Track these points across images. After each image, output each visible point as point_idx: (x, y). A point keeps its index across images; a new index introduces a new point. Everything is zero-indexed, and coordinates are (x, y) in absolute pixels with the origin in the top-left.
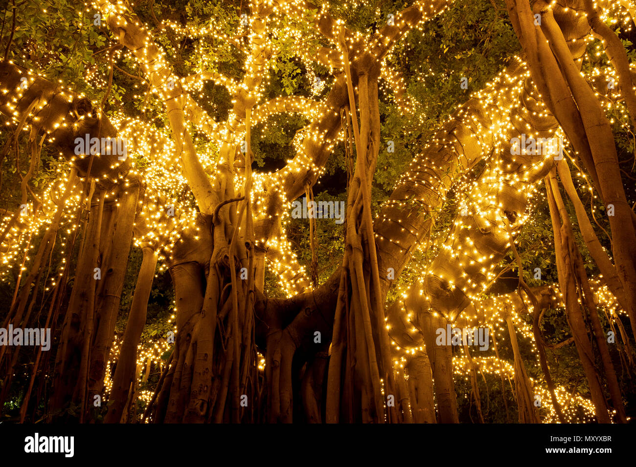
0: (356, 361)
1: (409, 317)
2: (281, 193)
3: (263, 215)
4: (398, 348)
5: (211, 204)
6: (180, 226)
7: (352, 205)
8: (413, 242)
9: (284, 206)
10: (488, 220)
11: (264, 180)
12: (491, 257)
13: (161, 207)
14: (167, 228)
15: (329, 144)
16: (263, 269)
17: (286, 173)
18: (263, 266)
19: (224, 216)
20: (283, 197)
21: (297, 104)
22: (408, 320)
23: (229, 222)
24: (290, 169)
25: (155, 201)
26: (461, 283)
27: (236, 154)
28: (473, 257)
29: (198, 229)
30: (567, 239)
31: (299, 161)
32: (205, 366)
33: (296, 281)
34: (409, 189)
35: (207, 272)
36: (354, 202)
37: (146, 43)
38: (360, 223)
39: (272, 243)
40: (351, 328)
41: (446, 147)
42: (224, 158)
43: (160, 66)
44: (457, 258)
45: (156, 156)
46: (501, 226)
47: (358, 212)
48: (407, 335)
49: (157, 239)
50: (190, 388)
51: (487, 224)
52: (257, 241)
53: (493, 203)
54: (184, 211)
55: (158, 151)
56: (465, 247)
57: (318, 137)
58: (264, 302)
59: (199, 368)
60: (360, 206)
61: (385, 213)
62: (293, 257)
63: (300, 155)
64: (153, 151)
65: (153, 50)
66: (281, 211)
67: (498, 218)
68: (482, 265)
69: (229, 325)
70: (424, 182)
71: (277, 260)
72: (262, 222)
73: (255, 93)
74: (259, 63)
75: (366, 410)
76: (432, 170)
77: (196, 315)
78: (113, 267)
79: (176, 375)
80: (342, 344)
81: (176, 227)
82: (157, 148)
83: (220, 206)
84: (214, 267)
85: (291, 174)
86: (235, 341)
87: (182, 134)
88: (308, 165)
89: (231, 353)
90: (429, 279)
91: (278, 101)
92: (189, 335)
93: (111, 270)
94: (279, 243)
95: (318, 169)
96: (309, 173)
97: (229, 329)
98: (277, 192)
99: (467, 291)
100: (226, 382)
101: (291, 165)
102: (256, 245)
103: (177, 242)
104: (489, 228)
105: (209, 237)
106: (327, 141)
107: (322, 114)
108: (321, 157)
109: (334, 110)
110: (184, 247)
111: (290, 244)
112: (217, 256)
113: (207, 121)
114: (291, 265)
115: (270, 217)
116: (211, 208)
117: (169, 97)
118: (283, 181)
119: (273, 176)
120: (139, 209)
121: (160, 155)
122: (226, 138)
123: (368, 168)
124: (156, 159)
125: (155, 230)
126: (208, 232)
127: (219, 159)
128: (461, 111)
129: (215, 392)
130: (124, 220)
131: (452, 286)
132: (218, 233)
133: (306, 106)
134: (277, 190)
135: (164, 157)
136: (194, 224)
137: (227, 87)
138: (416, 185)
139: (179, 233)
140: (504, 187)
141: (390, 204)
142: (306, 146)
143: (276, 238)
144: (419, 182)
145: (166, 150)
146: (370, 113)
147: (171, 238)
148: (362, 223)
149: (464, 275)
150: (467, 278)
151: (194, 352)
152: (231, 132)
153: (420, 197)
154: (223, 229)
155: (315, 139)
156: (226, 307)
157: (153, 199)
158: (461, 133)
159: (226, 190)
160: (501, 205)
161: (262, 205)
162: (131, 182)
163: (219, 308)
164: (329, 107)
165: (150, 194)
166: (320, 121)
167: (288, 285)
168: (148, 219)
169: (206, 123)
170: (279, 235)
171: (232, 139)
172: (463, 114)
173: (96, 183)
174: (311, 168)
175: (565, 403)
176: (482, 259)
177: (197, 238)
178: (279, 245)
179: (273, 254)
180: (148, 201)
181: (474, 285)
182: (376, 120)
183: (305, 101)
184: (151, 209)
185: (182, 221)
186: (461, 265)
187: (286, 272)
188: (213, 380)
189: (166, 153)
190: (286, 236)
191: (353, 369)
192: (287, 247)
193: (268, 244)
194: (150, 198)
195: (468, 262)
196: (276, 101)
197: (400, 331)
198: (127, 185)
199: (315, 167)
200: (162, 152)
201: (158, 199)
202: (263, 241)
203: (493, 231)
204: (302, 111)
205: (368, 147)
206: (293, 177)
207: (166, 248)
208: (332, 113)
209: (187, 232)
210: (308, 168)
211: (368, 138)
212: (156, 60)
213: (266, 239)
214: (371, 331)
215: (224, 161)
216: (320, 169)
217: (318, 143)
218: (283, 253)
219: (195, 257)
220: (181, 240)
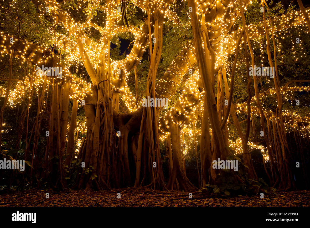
0: (147, 138)
1: (167, 122)
2: (124, 70)
3: (118, 78)
4: (163, 132)
5: (96, 81)
6: (85, 91)
7: (149, 80)
8: (169, 95)
9: (126, 74)
10: (193, 91)
11: (117, 65)
12: (194, 103)
13: (78, 85)
14: (81, 92)
15: (143, 49)
16: (118, 99)
17: (126, 61)
18: (118, 98)
19: (101, 85)
20: (125, 71)
21: (130, 29)
22: (166, 124)
23: (103, 88)
24: (128, 59)
25: (76, 83)
26: (183, 112)
27: (105, 56)
28: (187, 104)
29: (92, 92)
30: (221, 97)
31: (131, 56)
32: (97, 141)
33: (131, 103)
34: (168, 76)
35: (96, 108)
36: (149, 79)
37: (67, 19)
38: (151, 88)
39: (122, 89)
40: (146, 126)
41: (182, 59)
42: (101, 60)
43: (72, 27)
44: (182, 104)
45: (74, 52)
46: (197, 94)
47: (151, 83)
48: (166, 128)
49: (78, 96)
50: (92, 148)
51: (192, 93)
52: (116, 89)
53: (195, 85)
54: (86, 85)
55: (74, 50)
56: (185, 100)
57: (139, 46)
58: (117, 116)
59: (95, 142)
60: (151, 81)
61: (160, 84)
62: (130, 94)
63: (132, 53)
64: (72, 50)
65: (70, 21)
66: (125, 76)
67: (196, 91)
68: (190, 106)
69: (104, 126)
70: (174, 73)
71: (124, 95)
72: (117, 82)
73: (111, 34)
74: (111, 24)
75: (150, 154)
76: (177, 68)
77: (93, 123)
78: (64, 110)
79: (88, 144)
80: (143, 132)
81: (84, 92)
82: (74, 49)
83: (99, 83)
84: (99, 106)
85: (128, 62)
86: (106, 132)
87: (83, 53)
88: (135, 58)
89: (105, 136)
90: (173, 110)
91: (123, 28)
92: (91, 130)
93: (63, 111)
94: (125, 89)
95: (139, 59)
96: (136, 61)
97: (105, 128)
98: (123, 69)
99: (185, 115)
100: (104, 146)
101: (128, 58)
102: (116, 90)
103: (85, 97)
104: (193, 94)
105: (96, 94)
106: (143, 47)
107: (140, 36)
108: (140, 54)
109: (145, 35)
110: (87, 98)
111: (129, 88)
112: (99, 102)
113: (93, 44)
114: (129, 97)
115: (120, 79)
116: (96, 82)
117: (77, 37)
118: (125, 65)
119: (121, 62)
120: (71, 86)
121: (75, 52)
122: (101, 51)
123: (156, 64)
124: (74, 54)
125: (76, 94)
126: (96, 92)
127: (99, 61)
128: (190, 44)
129: (101, 149)
130: (66, 93)
131: (180, 113)
132: (99, 92)
133: (134, 31)
134: (123, 68)
135: (77, 53)
136: (90, 90)
137: (100, 31)
138: (171, 74)
139: (85, 94)
140: (199, 79)
141: (162, 81)
142: (134, 49)
143: (123, 87)
144: (172, 73)
145: (78, 50)
146: (159, 38)
147: (83, 96)
148: (152, 88)
149: (184, 110)
150: (185, 111)
151: (93, 137)
152: (102, 49)
153: (172, 79)
154: (101, 91)
155: (137, 47)
156: (103, 120)
157: (75, 82)
158: (189, 54)
159: (102, 74)
160: (197, 86)
161: (117, 75)
162: (67, 78)
163: (101, 121)
164: (143, 33)
165: (74, 81)
166: (139, 39)
167: (129, 104)
168: (74, 90)
169: (93, 45)
170: (124, 86)
171: (103, 52)
172: (190, 45)
173: (54, 80)
174: (136, 59)
175: (239, 145)
176: (190, 104)
177: (92, 95)
178: (124, 90)
179: (122, 93)
180: (73, 83)
181: (188, 113)
182: (161, 41)
183: (134, 28)
184: (74, 86)
185: (86, 89)
186: (183, 106)
187: (128, 100)
188: (100, 145)
189: (78, 51)
190: (127, 85)
191: (146, 140)
192: (128, 90)
193: (120, 90)
194: (74, 82)
195: (185, 105)
196: (122, 27)
197: (164, 127)
198: (65, 80)
199: (138, 58)
200: (76, 51)
201: (77, 82)
202: (118, 89)
203: (194, 95)
204: (133, 32)
205: (156, 54)
206: (129, 63)
207: (81, 99)
208: (144, 36)
209: (88, 93)
210: (135, 59)
211: (157, 50)
212: (71, 25)
213: (119, 88)
214: (152, 128)
215: (100, 61)
216: (140, 59)
217: (139, 48)
218: (126, 93)
219: (91, 102)
220: (86, 96)
